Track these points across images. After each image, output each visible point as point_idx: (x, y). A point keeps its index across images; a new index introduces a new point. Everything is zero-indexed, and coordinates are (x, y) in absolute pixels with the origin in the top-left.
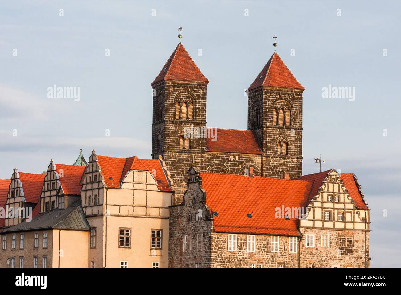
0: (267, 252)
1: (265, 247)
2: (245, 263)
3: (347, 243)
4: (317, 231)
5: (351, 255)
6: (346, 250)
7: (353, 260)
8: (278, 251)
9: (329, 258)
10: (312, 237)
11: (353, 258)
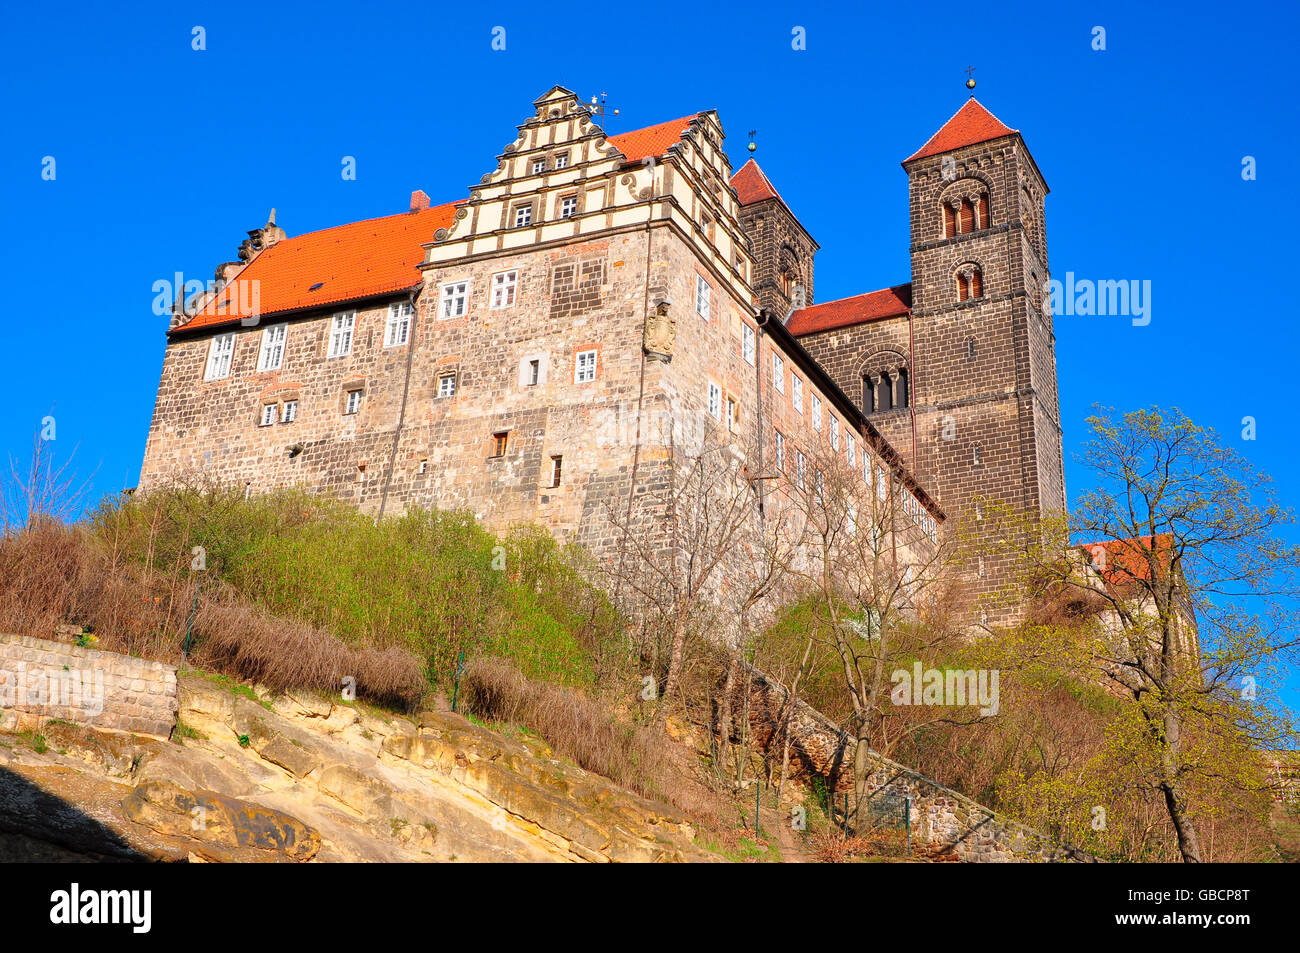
0: (315, 362)
1: (312, 349)
2: (247, 404)
3: (579, 278)
4: (478, 266)
5: (594, 314)
6: (574, 299)
7: (600, 326)
8: (350, 353)
9: (514, 338)
10: (462, 289)
11: (599, 319)
